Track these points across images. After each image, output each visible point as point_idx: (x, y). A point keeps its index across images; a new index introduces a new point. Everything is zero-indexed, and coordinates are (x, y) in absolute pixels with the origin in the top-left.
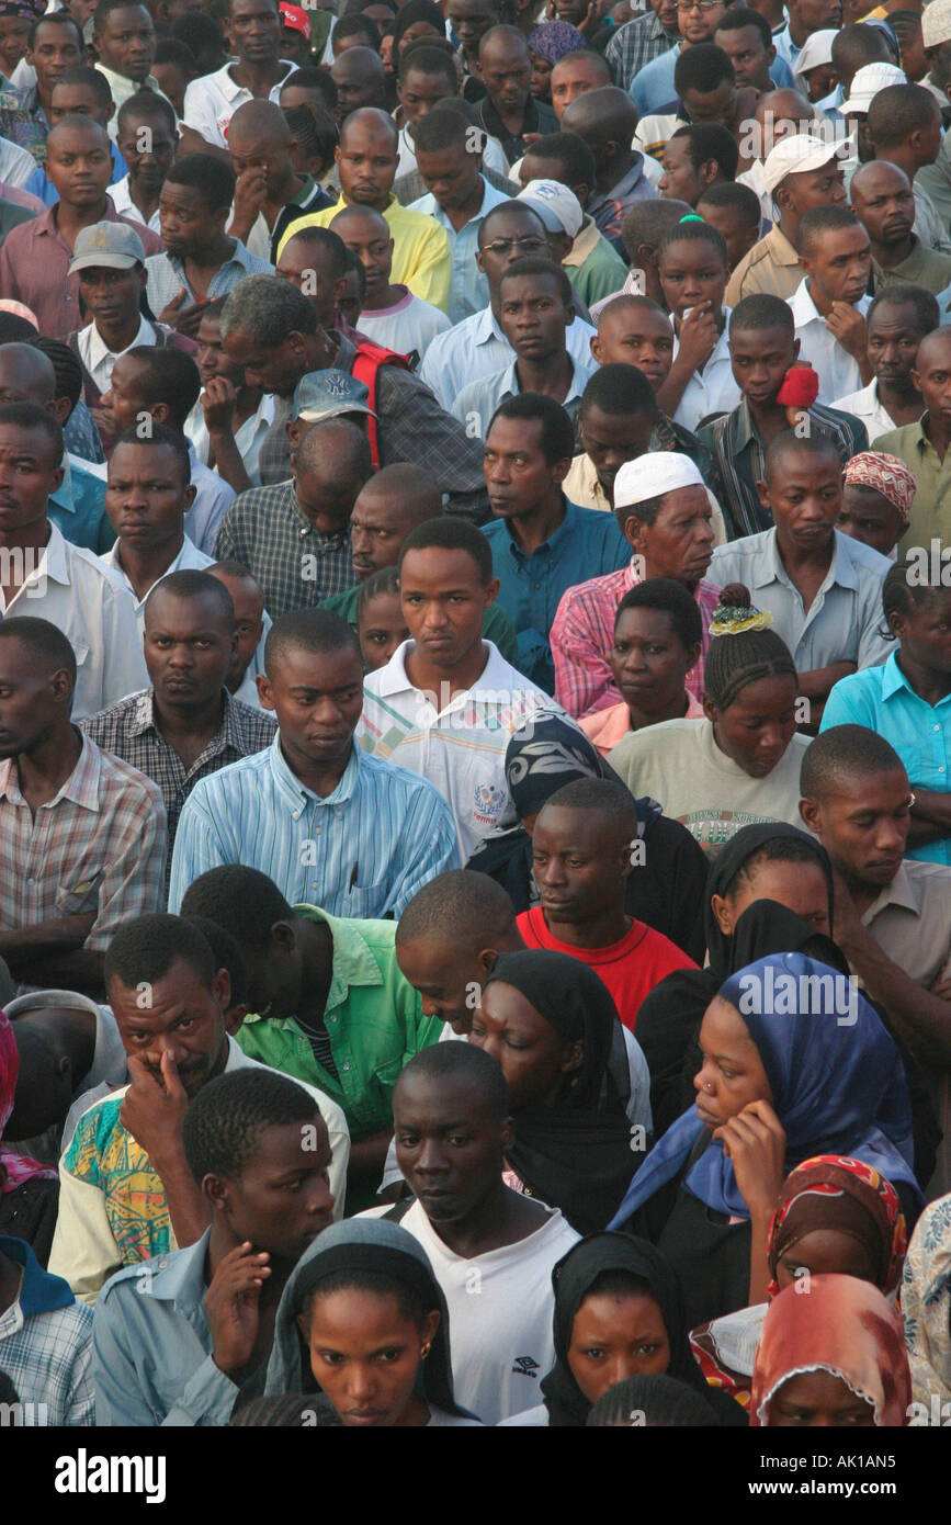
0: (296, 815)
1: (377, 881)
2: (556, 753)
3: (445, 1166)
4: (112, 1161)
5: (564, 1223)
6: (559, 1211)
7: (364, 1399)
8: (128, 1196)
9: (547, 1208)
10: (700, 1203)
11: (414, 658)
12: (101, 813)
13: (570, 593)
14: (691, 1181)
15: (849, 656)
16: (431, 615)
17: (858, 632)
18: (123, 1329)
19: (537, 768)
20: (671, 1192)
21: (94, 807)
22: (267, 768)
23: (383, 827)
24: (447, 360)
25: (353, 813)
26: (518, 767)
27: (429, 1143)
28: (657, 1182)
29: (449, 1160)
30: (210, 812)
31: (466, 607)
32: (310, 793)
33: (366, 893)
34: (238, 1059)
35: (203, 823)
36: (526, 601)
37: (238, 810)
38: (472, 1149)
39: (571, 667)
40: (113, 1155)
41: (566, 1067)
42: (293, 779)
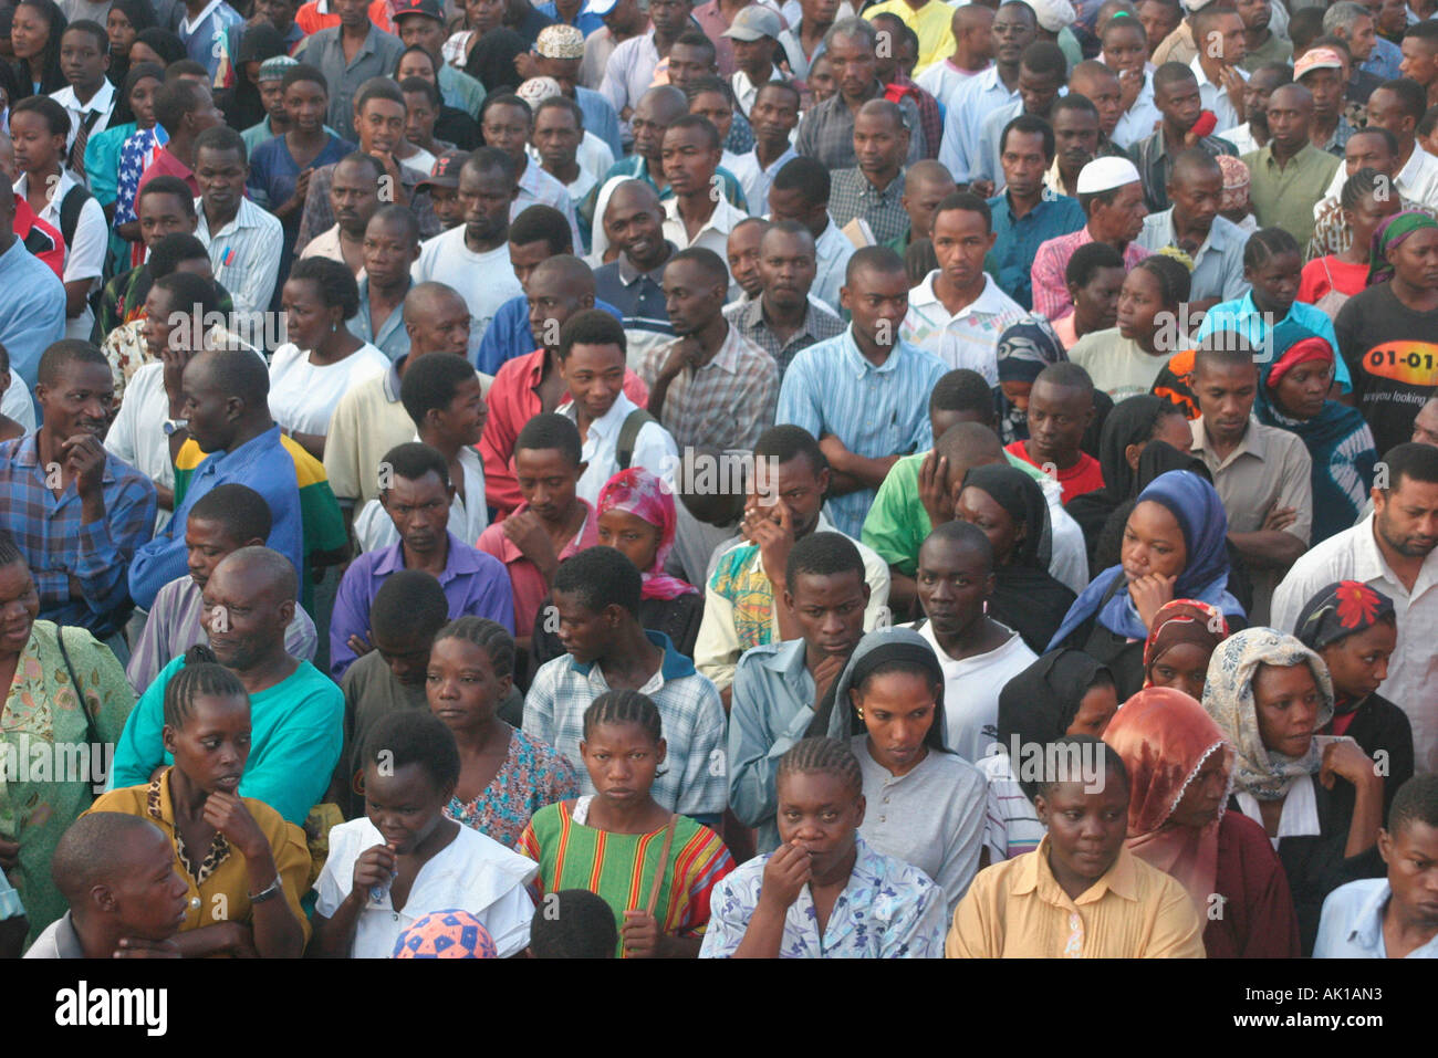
0: (860, 377)
1: (909, 421)
2: (1029, 347)
3: (951, 598)
4: (740, 585)
5: (1021, 641)
6: (1017, 634)
7: (903, 742)
8: (747, 607)
9: (1011, 631)
10: (1109, 631)
11: (938, 282)
12: (737, 375)
13: (1045, 245)
14: (1102, 616)
15: (1217, 294)
16: (956, 253)
17: (1224, 278)
18: (753, 684)
19: (1015, 354)
20: (1090, 625)
21: (733, 370)
22: (842, 347)
23: (914, 389)
24: (965, 100)
25: (895, 379)
26: (1004, 350)
27: (942, 583)
28: (1080, 618)
29: (954, 595)
30: (805, 373)
31: (977, 249)
32: (871, 365)
33: (901, 429)
34: (823, 526)
35: (800, 380)
36: (1013, 249)
37: (824, 373)
38: (970, 590)
39: (1045, 292)
40: (740, 582)
41: (1018, 538)
42: (859, 354)
